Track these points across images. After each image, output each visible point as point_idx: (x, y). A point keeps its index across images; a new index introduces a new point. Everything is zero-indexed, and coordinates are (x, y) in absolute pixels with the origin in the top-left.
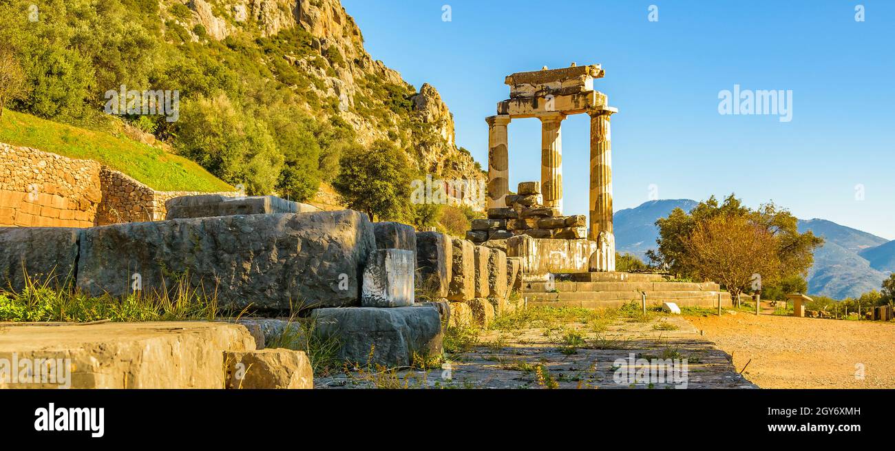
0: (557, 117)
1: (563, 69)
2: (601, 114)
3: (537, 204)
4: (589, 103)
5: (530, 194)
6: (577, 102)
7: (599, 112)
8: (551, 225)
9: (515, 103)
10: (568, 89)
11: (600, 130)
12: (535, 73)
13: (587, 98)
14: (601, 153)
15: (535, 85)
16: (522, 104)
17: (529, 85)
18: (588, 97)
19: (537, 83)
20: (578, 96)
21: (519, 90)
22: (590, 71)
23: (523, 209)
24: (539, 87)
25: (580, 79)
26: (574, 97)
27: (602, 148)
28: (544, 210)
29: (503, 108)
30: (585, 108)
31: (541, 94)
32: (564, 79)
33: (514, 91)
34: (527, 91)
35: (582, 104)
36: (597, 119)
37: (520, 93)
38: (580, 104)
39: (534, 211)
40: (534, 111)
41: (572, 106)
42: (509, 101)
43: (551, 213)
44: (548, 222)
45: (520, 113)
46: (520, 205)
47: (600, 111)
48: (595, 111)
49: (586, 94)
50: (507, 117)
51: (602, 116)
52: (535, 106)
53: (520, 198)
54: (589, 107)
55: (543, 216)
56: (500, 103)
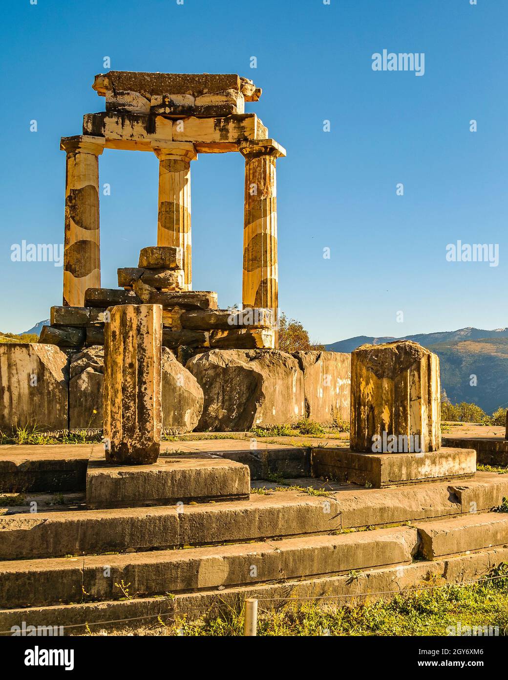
0: (188, 151)
1: (198, 76)
2: (265, 153)
3: (177, 286)
4: (246, 134)
5: (164, 267)
6: (224, 131)
7: (263, 150)
8: (210, 324)
9: (115, 119)
10: (209, 108)
11: (265, 179)
12: (148, 75)
13: (242, 125)
14: (265, 216)
15: (148, 95)
16: (127, 122)
17: (138, 94)
18: (245, 123)
19: (153, 92)
20: (227, 121)
21: (120, 99)
22: (242, 86)
23: (151, 293)
24: (156, 100)
25: (228, 95)
26: (219, 121)
27: (268, 208)
28: (193, 297)
29: (93, 124)
30: (238, 142)
31: (162, 111)
32: (201, 93)
33: (113, 100)
34: (134, 103)
35: (233, 134)
36: (259, 162)
37: (124, 105)
38: (230, 135)
39: (173, 297)
40: (148, 137)
41: (216, 136)
42: (104, 115)
43: (206, 302)
44: (203, 319)
45: (125, 138)
46: (147, 286)
47: (266, 148)
48: (256, 148)
49: (240, 119)
50: (100, 141)
51: (267, 157)
52: (151, 129)
53: (148, 274)
54: (246, 140)
55: (190, 308)
56: (89, 116)
